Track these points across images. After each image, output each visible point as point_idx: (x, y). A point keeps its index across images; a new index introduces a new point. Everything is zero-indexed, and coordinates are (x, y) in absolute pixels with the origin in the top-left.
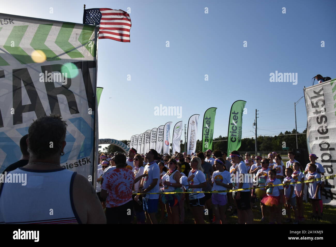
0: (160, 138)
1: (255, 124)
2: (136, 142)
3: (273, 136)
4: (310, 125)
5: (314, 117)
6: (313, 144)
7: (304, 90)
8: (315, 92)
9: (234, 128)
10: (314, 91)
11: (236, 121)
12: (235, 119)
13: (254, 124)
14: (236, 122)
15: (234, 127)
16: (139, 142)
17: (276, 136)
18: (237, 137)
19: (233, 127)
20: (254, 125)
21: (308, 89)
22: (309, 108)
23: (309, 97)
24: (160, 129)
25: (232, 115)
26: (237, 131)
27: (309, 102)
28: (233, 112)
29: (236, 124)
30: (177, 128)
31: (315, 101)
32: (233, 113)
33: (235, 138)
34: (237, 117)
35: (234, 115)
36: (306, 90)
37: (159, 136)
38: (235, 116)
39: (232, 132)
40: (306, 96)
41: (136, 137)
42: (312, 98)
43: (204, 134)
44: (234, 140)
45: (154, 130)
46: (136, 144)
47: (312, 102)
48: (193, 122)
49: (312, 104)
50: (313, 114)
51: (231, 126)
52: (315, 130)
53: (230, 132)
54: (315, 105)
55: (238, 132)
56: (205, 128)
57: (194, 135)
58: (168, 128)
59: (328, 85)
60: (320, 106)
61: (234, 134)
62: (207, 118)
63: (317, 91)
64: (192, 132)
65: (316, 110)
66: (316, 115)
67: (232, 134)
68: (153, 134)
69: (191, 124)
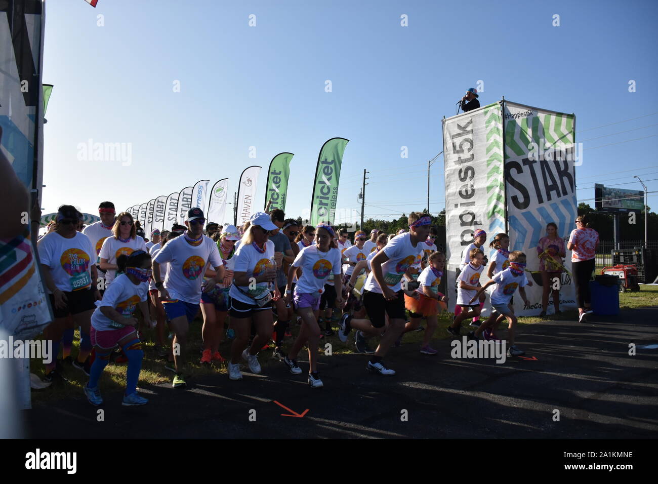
4: (448, 184)
5: (455, 170)
6: (451, 215)
7: (443, 123)
8: (459, 126)
9: (325, 190)
10: (458, 125)
11: (328, 177)
12: (326, 174)
14: (329, 179)
15: (326, 187)
16: (149, 218)
18: (329, 208)
19: (323, 187)
21: (450, 122)
22: (449, 154)
23: (450, 134)
24: (184, 194)
25: (322, 166)
26: (330, 196)
27: (449, 145)
28: (322, 159)
29: (328, 183)
30: (217, 191)
31: (458, 141)
32: (323, 163)
33: (326, 209)
34: (331, 169)
35: (325, 165)
36: (446, 122)
37: (183, 207)
38: (327, 167)
39: (321, 198)
40: (445, 133)
42: (453, 137)
44: (323, 212)
45: (173, 196)
47: (453, 144)
48: (249, 180)
49: (454, 147)
50: (454, 163)
51: (319, 186)
52: (454, 191)
53: (318, 197)
54: (458, 148)
55: (332, 198)
56: (271, 190)
57: (249, 204)
58: (200, 192)
59: (481, 114)
60: (466, 151)
61: (324, 201)
62: (275, 171)
63: (463, 125)
64: (246, 200)
65: (460, 158)
66: (458, 167)
67: (321, 201)
68: (171, 204)
69: (244, 183)
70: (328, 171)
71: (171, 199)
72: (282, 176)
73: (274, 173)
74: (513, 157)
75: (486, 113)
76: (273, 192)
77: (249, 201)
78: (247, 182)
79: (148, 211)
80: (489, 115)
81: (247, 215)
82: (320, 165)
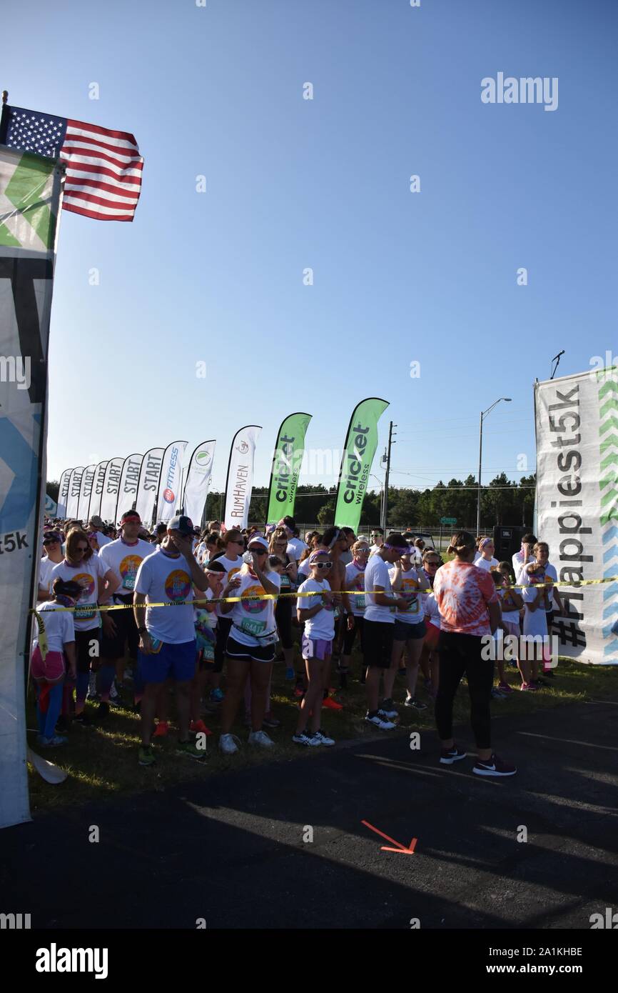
0: (149, 480)
2: (75, 487)
3: (423, 491)
4: (542, 473)
5: (552, 454)
6: (544, 517)
7: (536, 388)
8: (559, 395)
9: (355, 468)
10: (558, 392)
11: (361, 449)
12: (359, 446)
14: (361, 453)
15: (356, 464)
17: (428, 490)
18: (356, 491)
19: (354, 464)
21: (546, 386)
22: (543, 432)
23: (545, 404)
24: (150, 457)
25: (354, 435)
26: (359, 475)
27: (544, 418)
28: (355, 425)
29: (359, 458)
30: (199, 457)
31: (557, 415)
32: (355, 430)
33: (353, 493)
34: (365, 439)
35: (358, 434)
36: (540, 388)
37: (147, 475)
38: (360, 437)
39: (349, 477)
40: (538, 402)
41: (75, 473)
42: (551, 408)
43: (276, 479)
44: (349, 497)
45: (133, 459)
46: (76, 492)
47: (550, 418)
48: (245, 445)
49: (552, 422)
50: (551, 445)
51: (348, 461)
52: (551, 483)
53: (345, 476)
54: (557, 425)
55: (360, 479)
57: (245, 479)
58: (174, 457)
59: (593, 380)
60: (569, 429)
61: (353, 482)
62: (287, 436)
63: (564, 393)
64: (240, 472)
65: (560, 438)
66: (558, 450)
67: (349, 482)
68: (131, 469)
69: (237, 448)
70: (361, 441)
71: (130, 462)
72: (296, 443)
73: (286, 439)
77: (244, 474)
78: (241, 448)
79: (97, 477)
80: (604, 382)
81: (241, 493)
82: (352, 432)
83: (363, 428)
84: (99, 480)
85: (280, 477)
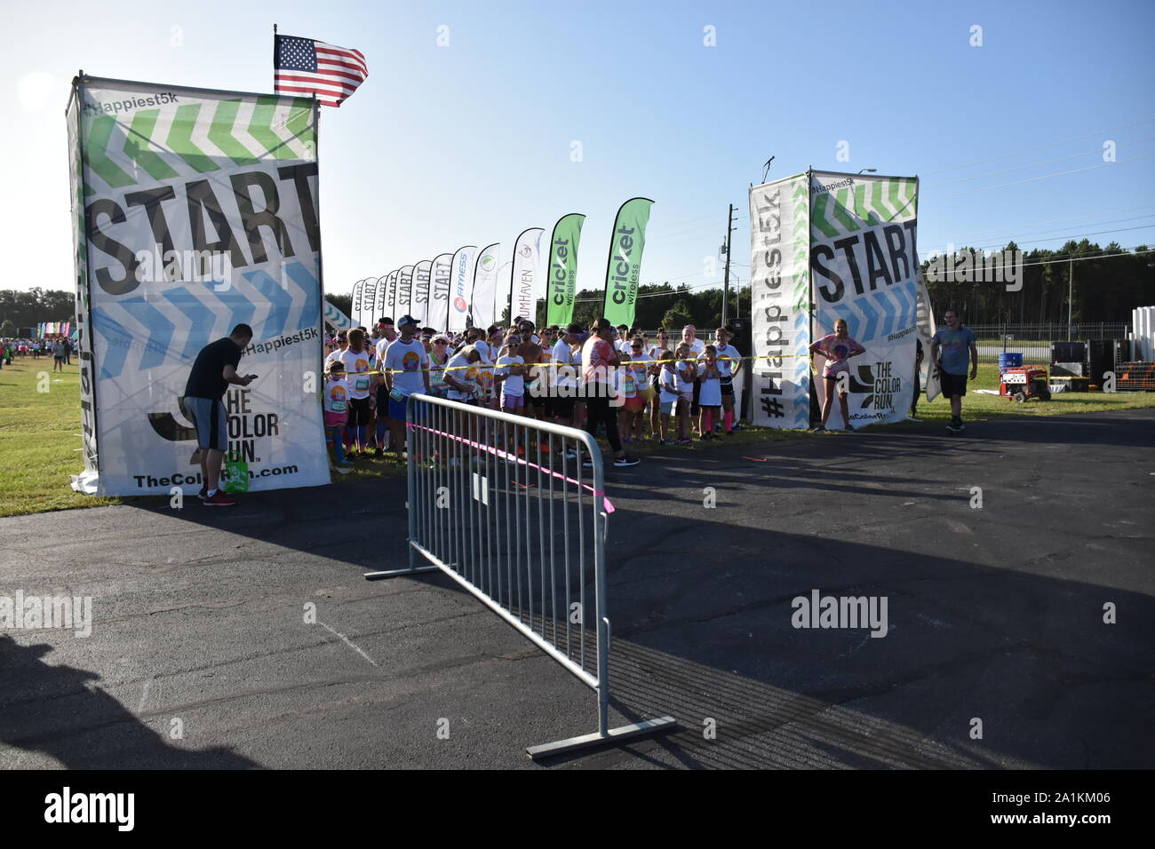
0: (439, 289)
1: (726, 250)
2: (368, 300)
5: (762, 252)
7: (750, 192)
8: (767, 198)
9: (623, 269)
10: (766, 196)
11: (627, 250)
12: (625, 247)
13: (724, 247)
14: (628, 254)
15: (624, 264)
18: (627, 290)
19: (620, 265)
20: (723, 252)
21: (758, 191)
22: (756, 232)
23: (757, 207)
24: (438, 264)
25: (619, 236)
26: (629, 275)
27: (757, 222)
28: (620, 226)
29: (626, 259)
30: (485, 262)
32: (620, 231)
33: (623, 294)
34: (631, 240)
35: (623, 235)
36: (753, 192)
37: (437, 284)
38: (626, 238)
39: (617, 278)
40: (752, 205)
41: (367, 285)
42: (760, 211)
43: (553, 283)
44: (617, 298)
45: (422, 266)
46: (369, 305)
47: (760, 219)
48: (528, 249)
49: (761, 223)
50: (761, 244)
51: (614, 263)
52: (761, 278)
53: (613, 278)
54: (765, 226)
56: (555, 266)
57: (529, 283)
58: (463, 264)
59: (788, 185)
60: (773, 230)
61: (621, 283)
62: (560, 239)
63: (770, 196)
64: (524, 277)
65: (766, 237)
66: (765, 249)
67: (618, 284)
68: (420, 278)
69: (521, 253)
70: (626, 242)
71: (419, 270)
72: (569, 247)
73: (559, 242)
74: (823, 240)
75: (793, 184)
76: (558, 268)
77: (528, 278)
78: (524, 251)
79: (388, 288)
80: (796, 186)
81: (526, 299)
82: (617, 234)
83: (628, 228)
84: (391, 291)
85: (558, 280)
